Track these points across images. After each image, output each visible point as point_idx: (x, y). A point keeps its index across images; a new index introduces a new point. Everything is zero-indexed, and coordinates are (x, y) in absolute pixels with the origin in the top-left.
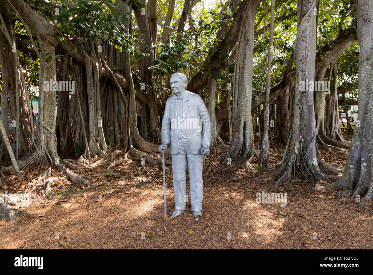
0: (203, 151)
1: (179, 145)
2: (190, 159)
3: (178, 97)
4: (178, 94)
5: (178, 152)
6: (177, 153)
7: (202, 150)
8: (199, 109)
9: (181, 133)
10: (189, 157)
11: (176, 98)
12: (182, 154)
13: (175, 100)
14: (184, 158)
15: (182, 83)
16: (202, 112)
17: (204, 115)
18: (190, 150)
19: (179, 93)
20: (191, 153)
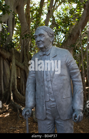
0: (76, 117)
1: (46, 109)
2: (59, 125)
3: (44, 53)
4: (44, 49)
5: (45, 118)
6: (43, 119)
7: (74, 115)
8: (69, 66)
9: (48, 95)
10: (58, 123)
11: (42, 54)
12: (49, 119)
13: (40, 56)
14: (52, 124)
15: (48, 37)
16: (73, 69)
17: (75, 73)
18: (59, 116)
19: (46, 49)
20: (60, 118)
